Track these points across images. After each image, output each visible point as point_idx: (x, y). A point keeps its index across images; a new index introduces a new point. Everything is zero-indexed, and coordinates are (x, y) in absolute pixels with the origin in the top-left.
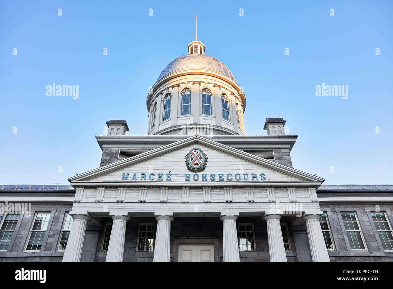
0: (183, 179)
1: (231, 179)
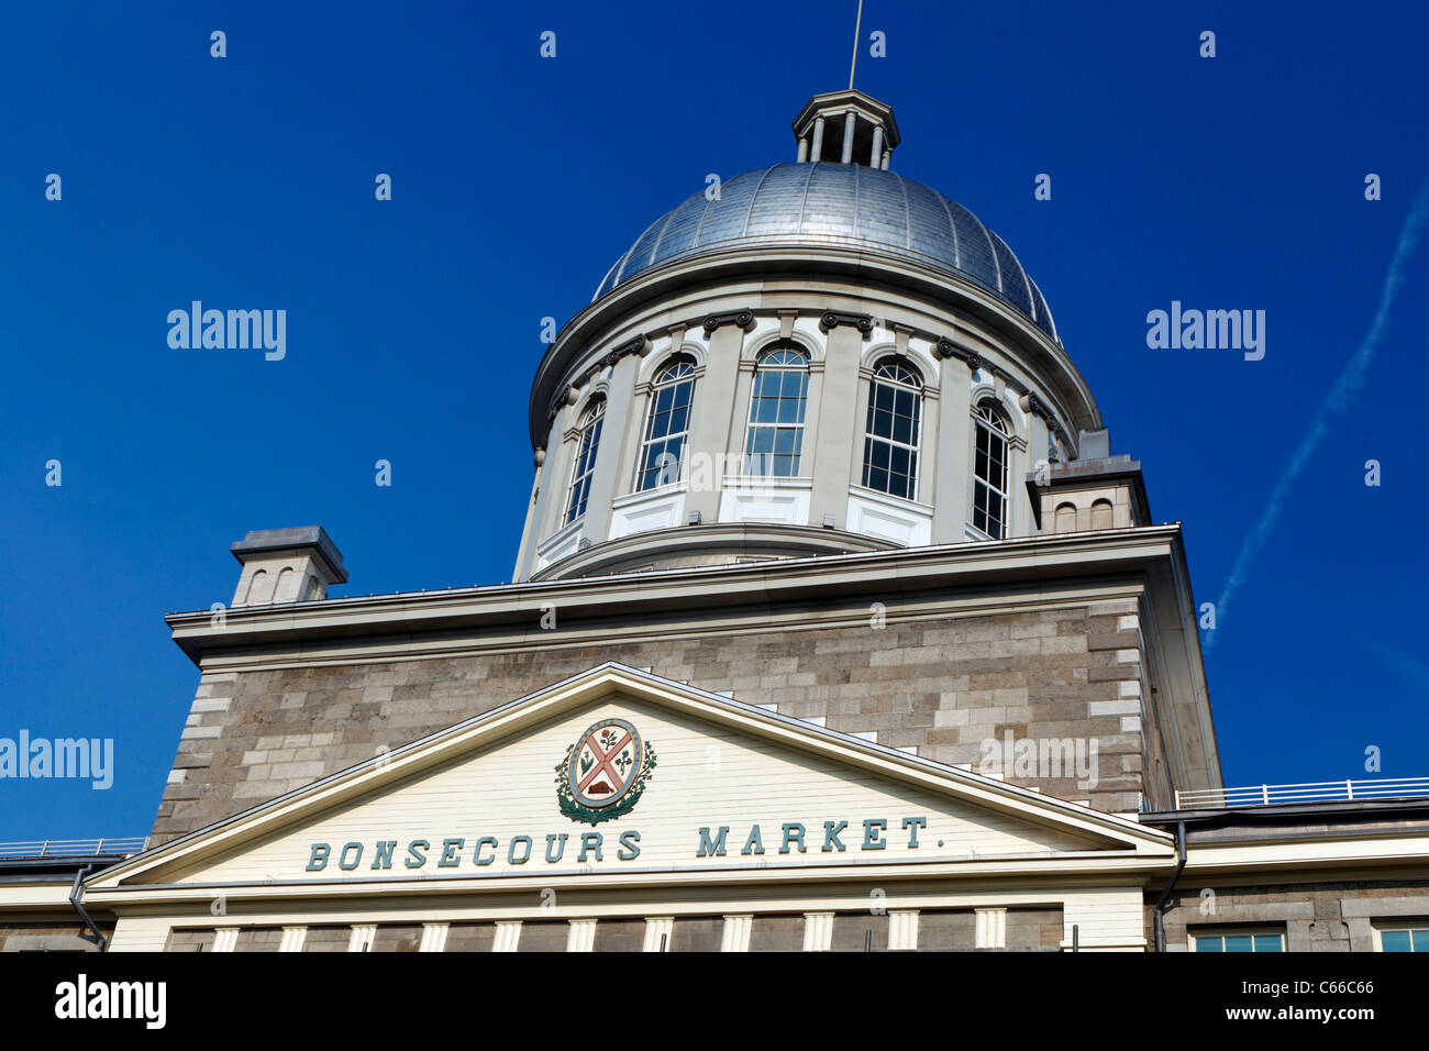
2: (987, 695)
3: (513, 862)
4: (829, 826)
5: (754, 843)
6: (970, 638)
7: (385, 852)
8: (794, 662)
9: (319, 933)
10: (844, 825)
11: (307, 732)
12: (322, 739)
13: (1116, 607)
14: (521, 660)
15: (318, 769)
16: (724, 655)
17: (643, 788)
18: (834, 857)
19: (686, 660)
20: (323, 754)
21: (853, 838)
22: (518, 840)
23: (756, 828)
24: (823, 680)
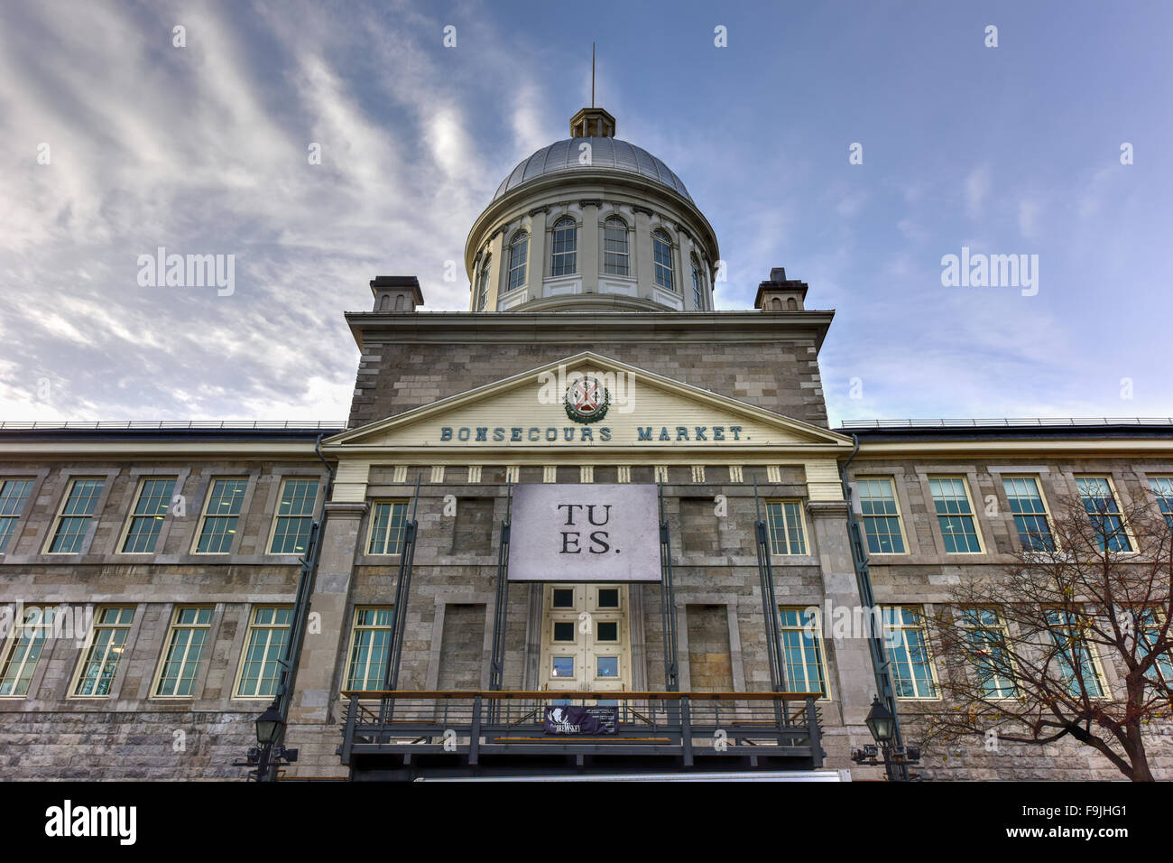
2: (757, 376)
3: (549, 440)
4: (698, 429)
5: (664, 436)
6: (745, 352)
7: (482, 433)
8: (667, 358)
9: (451, 470)
10: (705, 429)
11: (426, 374)
12: (434, 378)
13: (806, 343)
14: (534, 348)
15: (437, 392)
16: (633, 352)
17: (607, 409)
18: (702, 443)
19: (616, 353)
20: (438, 385)
21: (710, 434)
22: (550, 430)
23: (664, 428)
24: (682, 365)
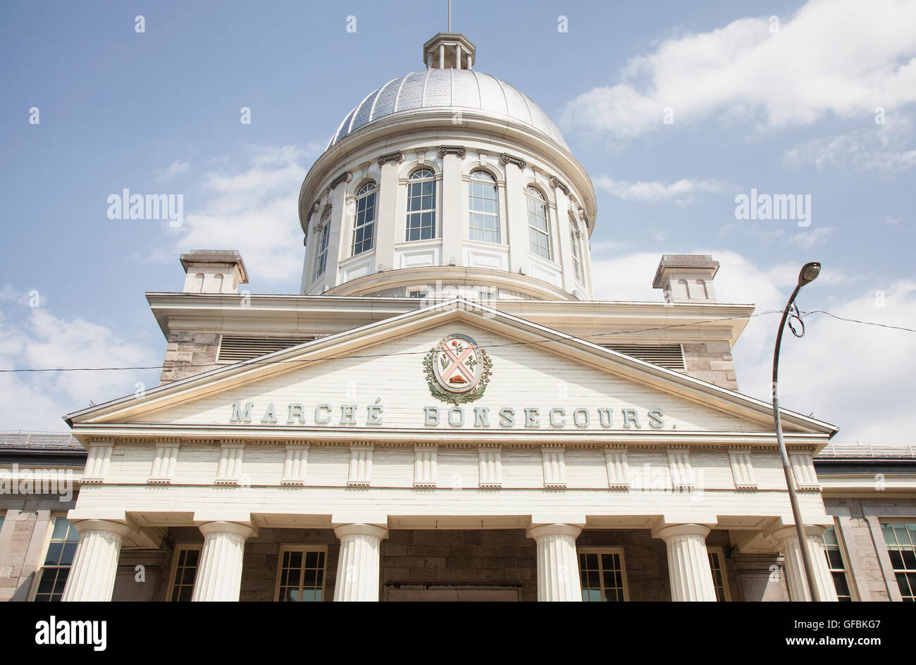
0: (419, 422)
1: (560, 422)
